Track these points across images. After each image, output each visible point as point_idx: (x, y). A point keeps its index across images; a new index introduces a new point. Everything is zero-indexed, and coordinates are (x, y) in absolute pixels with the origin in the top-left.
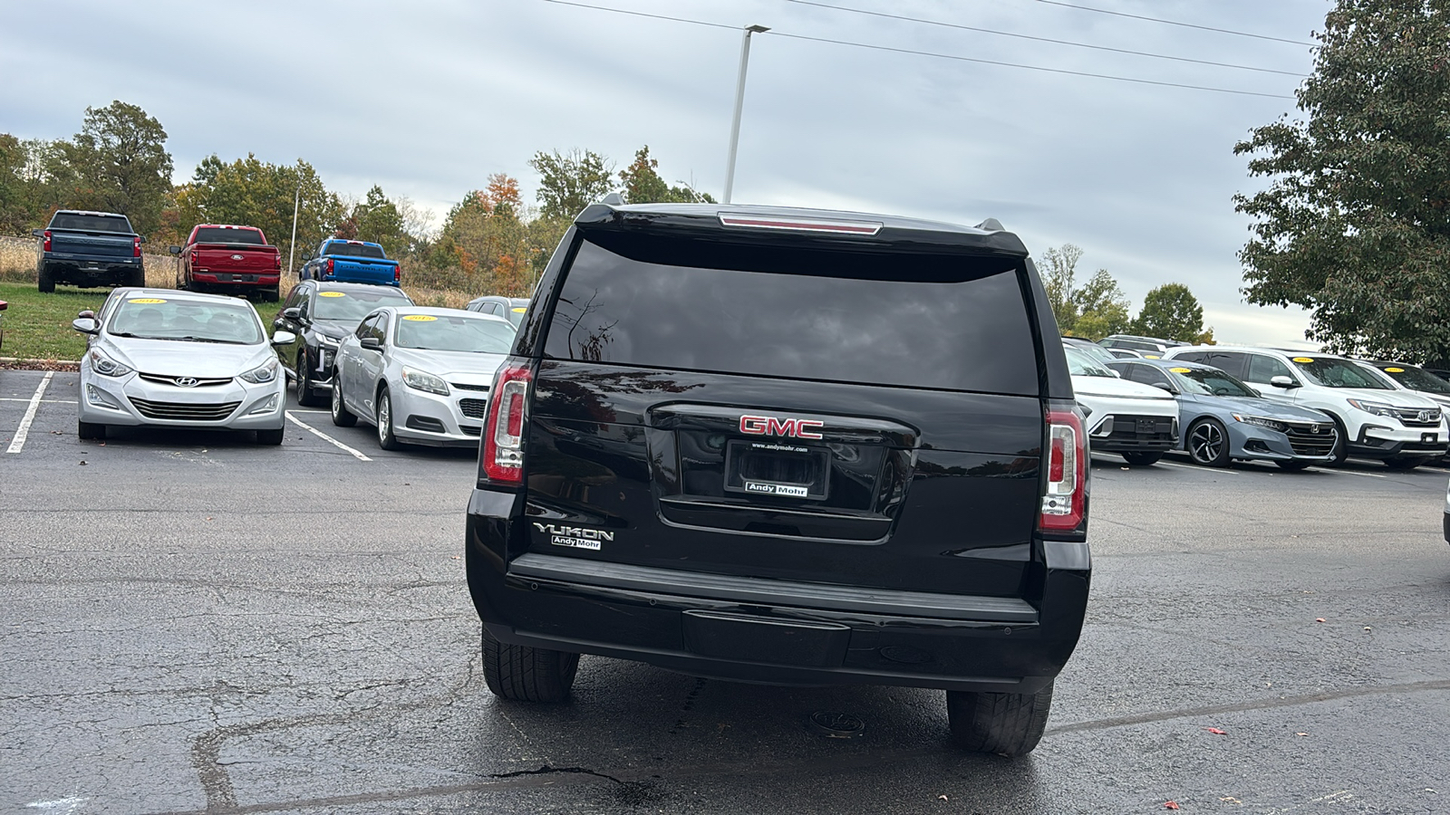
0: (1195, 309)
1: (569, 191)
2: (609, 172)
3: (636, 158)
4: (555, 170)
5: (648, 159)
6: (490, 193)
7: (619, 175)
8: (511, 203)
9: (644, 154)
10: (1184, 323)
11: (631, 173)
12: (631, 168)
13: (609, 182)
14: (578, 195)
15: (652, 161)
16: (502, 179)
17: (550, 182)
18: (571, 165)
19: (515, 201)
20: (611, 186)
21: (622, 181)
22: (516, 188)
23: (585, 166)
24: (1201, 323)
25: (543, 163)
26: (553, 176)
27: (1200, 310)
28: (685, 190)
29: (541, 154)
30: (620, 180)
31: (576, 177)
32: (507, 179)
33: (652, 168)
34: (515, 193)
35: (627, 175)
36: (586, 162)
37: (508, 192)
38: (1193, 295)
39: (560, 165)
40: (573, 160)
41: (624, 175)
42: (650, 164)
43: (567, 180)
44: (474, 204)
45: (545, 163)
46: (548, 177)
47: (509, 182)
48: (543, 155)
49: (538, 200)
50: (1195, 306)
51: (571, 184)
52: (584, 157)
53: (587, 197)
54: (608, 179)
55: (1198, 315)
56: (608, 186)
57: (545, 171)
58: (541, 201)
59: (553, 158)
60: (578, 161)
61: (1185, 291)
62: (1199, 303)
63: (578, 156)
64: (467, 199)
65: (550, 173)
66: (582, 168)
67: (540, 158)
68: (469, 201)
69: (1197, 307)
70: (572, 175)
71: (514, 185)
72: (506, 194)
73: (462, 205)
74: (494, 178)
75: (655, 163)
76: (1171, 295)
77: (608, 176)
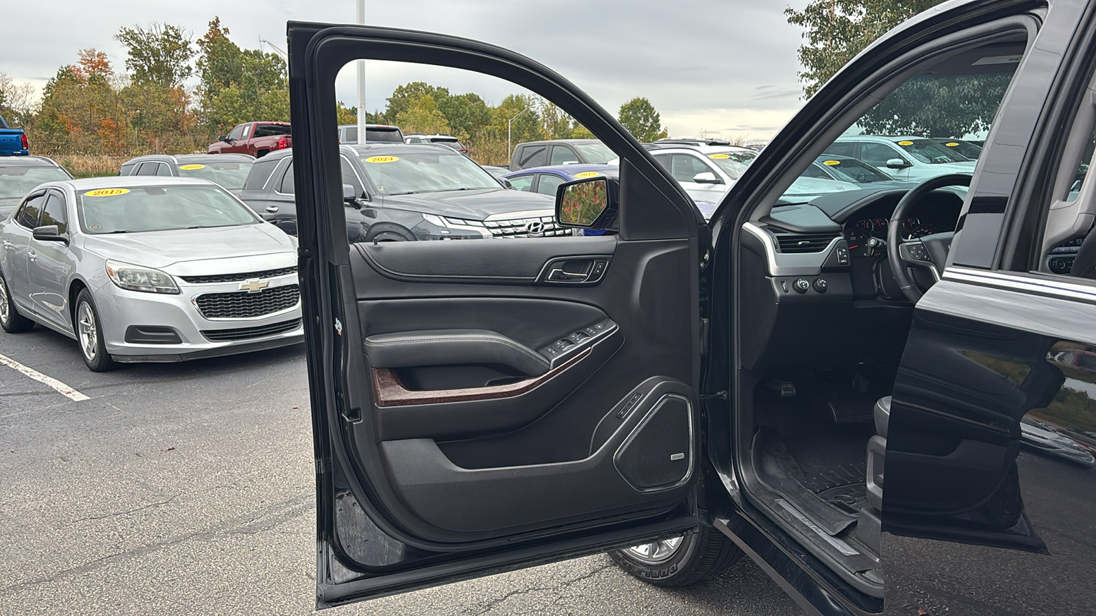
0: (654, 116)
1: (155, 60)
2: (188, 41)
3: (209, 28)
4: (139, 42)
5: (220, 28)
6: (82, 67)
7: (197, 43)
8: (103, 74)
9: (215, 24)
10: (647, 126)
11: (207, 40)
12: (207, 36)
13: (189, 49)
14: (163, 62)
15: (224, 29)
16: (91, 53)
17: (136, 53)
18: (153, 37)
19: (106, 72)
20: (192, 52)
21: (200, 48)
22: (106, 60)
23: (166, 37)
24: (659, 126)
25: (128, 37)
26: (139, 48)
27: (658, 115)
28: (254, 52)
29: (125, 29)
30: (198, 48)
31: (159, 47)
32: (96, 53)
33: (225, 35)
34: (106, 65)
35: (204, 42)
36: (166, 33)
37: (99, 64)
38: (652, 105)
39: (144, 38)
40: (154, 32)
41: (201, 43)
42: (222, 32)
43: (152, 50)
44: (67, 77)
45: (129, 36)
46: (135, 48)
47: (98, 55)
48: (127, 30)
49: (127, 69)
50: (654, 113)
51: (156, 54)
52: (163, 30)
53: (172, 63)
54: (188, 47)
55: (656, 120)
56: (188, 53)
57: (131, 44)
58: (130, 70)
59: (136, 32)
60: (159, 32)
61: (646, 102)
62: (657, 111)
63: (158, 29)
64: (60, 73)
65: (135, 45)
66: (164, 39)
67: (124, 33)
68: (62, 75)
69: (656, 114)
70: (155, 45)
71: (103, 58)
72: (97, 66)
73: (56, 80)
74: (84, 53)
75: (226, 30)
76: (637, 106)
77: (187, 44)
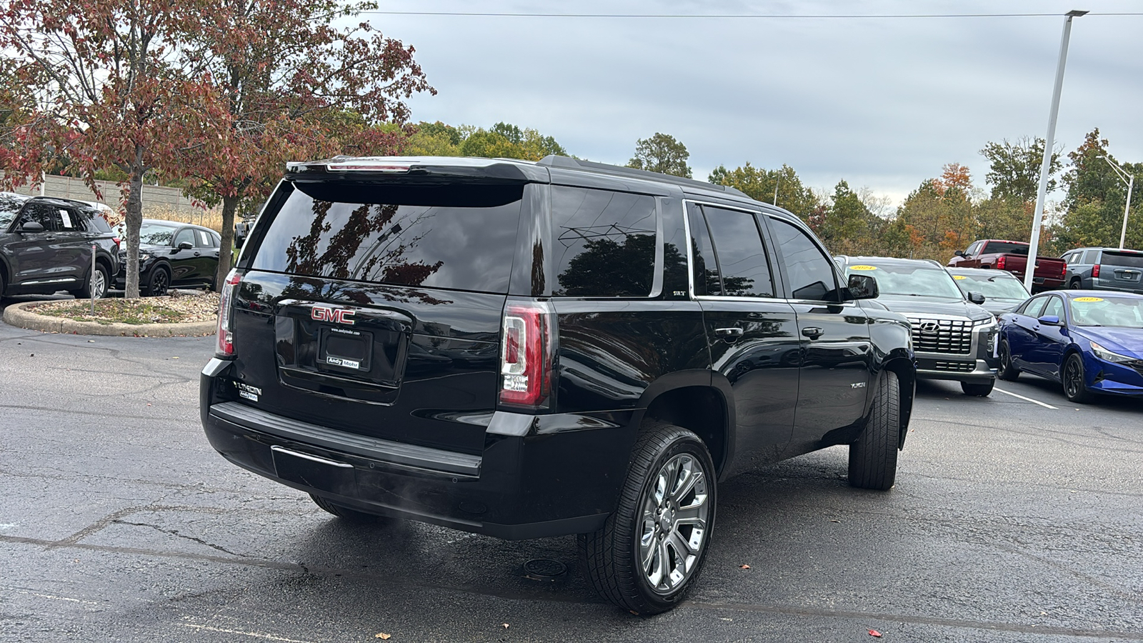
1: (1017, 174)
2: (1057, 154)
3: (1086, 140)
4: (1004, 156)
5: (1099, 139)
6: (944, 180)
7: (1069, 156)
8: (963, 187)
9: (1094, 136)
11: (1080, 153)
12: (1081, 149)
13: (1057, 163)
14: (1026, 176)
15: (1103, 141)
16: (954, 168)
17: (998, 167)
18: (1020, 151)
19: (966, 185)
20: (1059, 166)
21: (1072, 161)
22: (967, 174)
23: (1033, 151)
25: (994, 152)
26: (1002, 162)
28: (1136, 165)
29: (991, 144)
30: (1070, 161)
31: (1025, 161)
32: (959, 167)
33: (1102, 148)
34: (966, 179)
35: (1077, 155)
36: (1035, 147)
37: (959, 177)
39: (1009, 152)
40: (1022, 146)
41: (1073, 155)
42: (1100, 144)
43: (1015, 164)
44: (928, 190)
45: (995, 151)
46: (998, 162)
47: (961, 169)
48: (994, 145)
49: (987, 183)
51: (1019, 168)
52: (1032, 143)
53: (1035, 177)
54: (1056, 160)
56: (1056, 166)
57: (995, 158)
58: (990, 183)
59: (1003, 146)
60: (1026, 147)
63: (1027, 143)
64: (923, 186)
65: (999, 159)
66: (1031, 153)
67: (990, 147)
68: (923, 188)
70: (1021, 160)
71: (965, 172)
72: (958, 180)
73: (918, 192)
74: (948, 168)
75: (1105, 142)
77: (1055, 158)
